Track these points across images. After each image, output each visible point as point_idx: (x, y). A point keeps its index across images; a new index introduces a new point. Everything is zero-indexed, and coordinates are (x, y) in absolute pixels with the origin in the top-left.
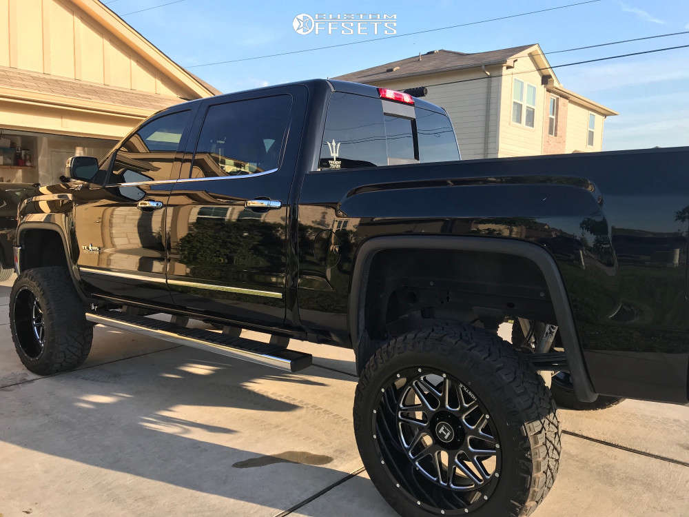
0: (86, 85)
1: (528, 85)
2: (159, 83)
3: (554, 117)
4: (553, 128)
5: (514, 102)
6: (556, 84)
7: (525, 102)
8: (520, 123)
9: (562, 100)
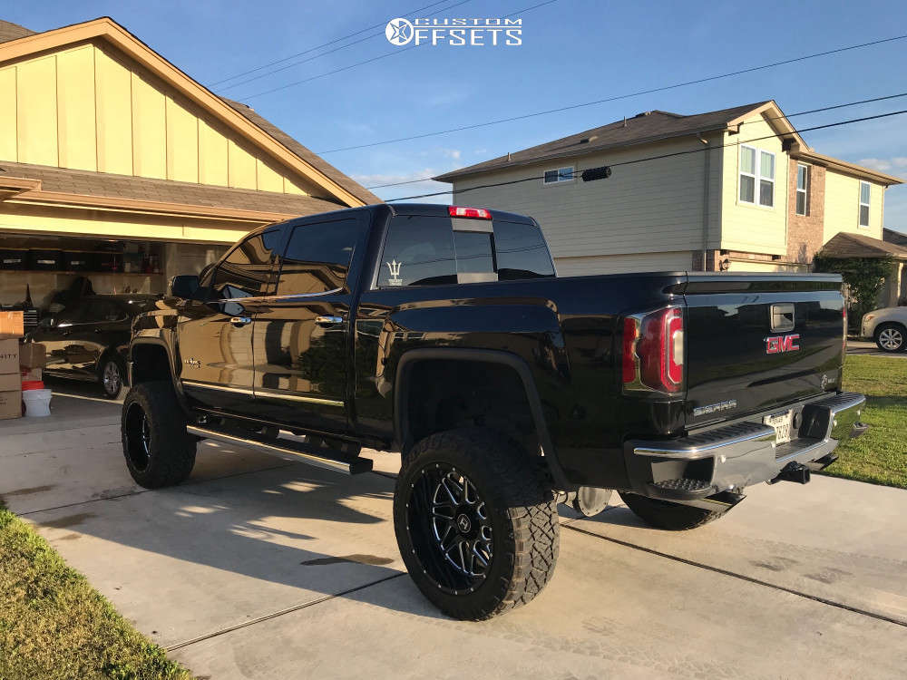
0: (208, 189)
1: (762, 152)
2: (287, 182)
3: (805, 191)
4: (803, 204)
5: (742, 176)
6: (803, 149)
7: (759, 174)
8: (752, 201)
9: (816, 169)
